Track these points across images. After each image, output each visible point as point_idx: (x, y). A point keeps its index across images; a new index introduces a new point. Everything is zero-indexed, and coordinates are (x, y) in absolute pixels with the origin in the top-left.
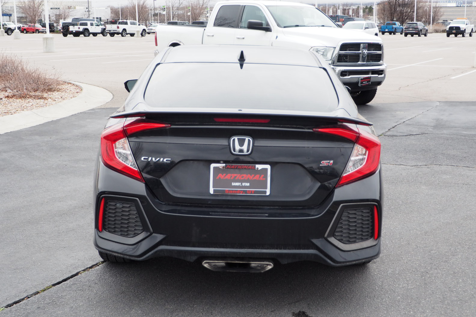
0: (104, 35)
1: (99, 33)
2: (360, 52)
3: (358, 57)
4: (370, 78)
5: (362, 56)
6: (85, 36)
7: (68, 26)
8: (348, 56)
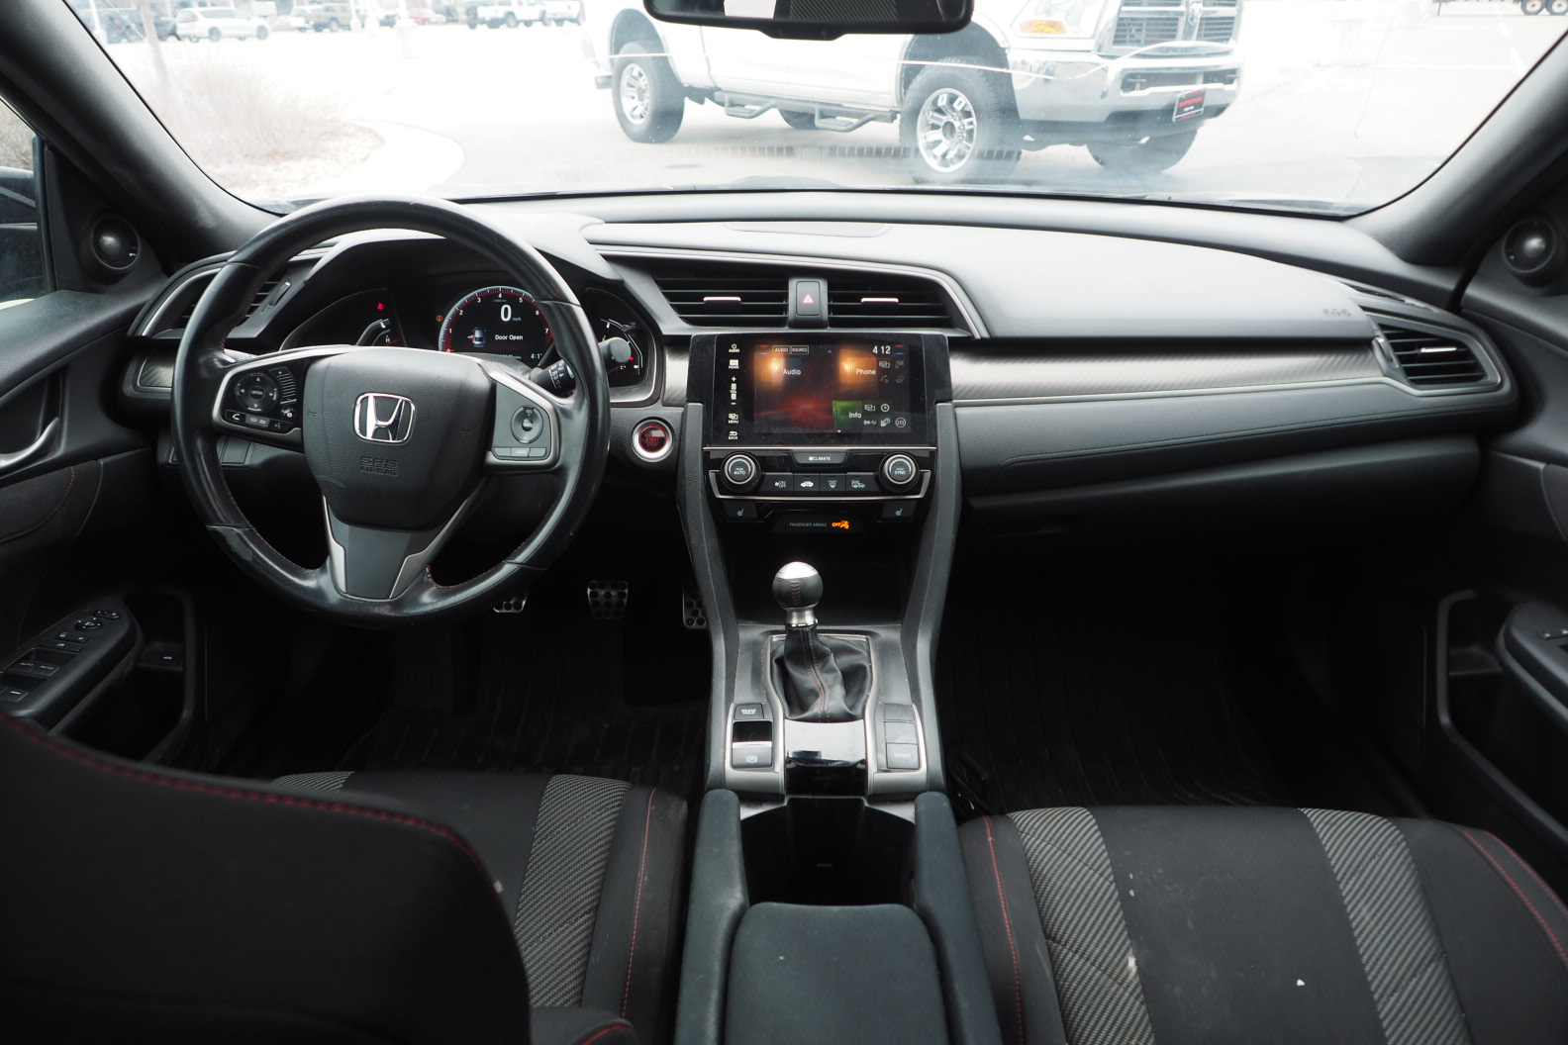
0: (545, 24)
1: (536, 21)
2: (1181, 8)
3: (1173, 28)
4: (1201, 94)
5: (1187, 23)
6: (509, 26)
7: (475, 8)
8: (1145, 25)
